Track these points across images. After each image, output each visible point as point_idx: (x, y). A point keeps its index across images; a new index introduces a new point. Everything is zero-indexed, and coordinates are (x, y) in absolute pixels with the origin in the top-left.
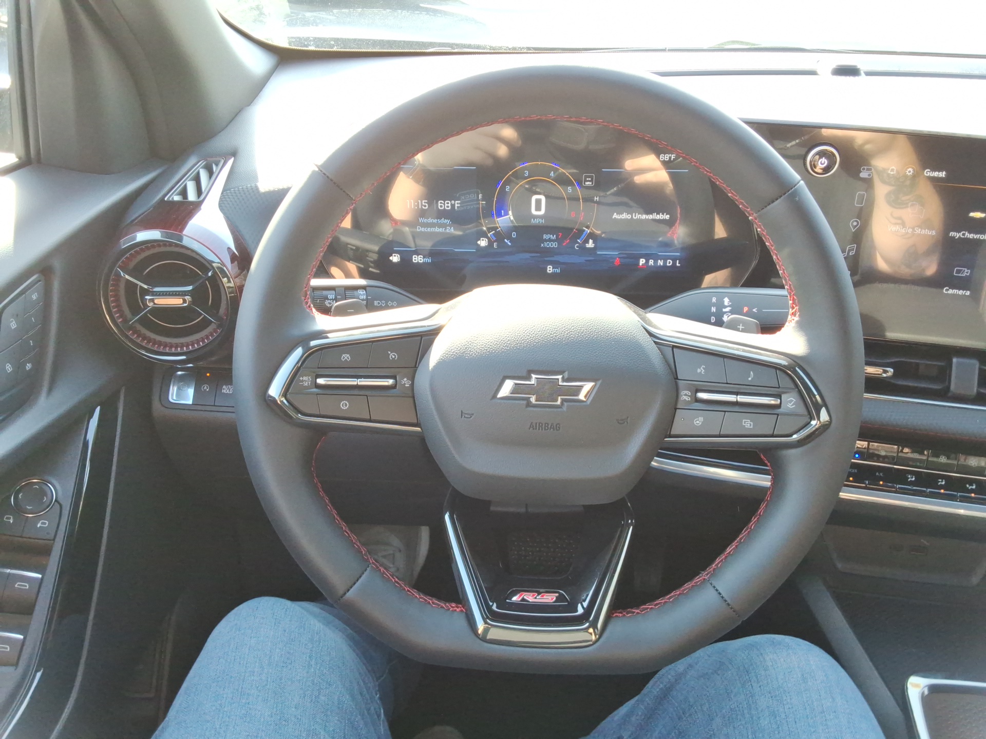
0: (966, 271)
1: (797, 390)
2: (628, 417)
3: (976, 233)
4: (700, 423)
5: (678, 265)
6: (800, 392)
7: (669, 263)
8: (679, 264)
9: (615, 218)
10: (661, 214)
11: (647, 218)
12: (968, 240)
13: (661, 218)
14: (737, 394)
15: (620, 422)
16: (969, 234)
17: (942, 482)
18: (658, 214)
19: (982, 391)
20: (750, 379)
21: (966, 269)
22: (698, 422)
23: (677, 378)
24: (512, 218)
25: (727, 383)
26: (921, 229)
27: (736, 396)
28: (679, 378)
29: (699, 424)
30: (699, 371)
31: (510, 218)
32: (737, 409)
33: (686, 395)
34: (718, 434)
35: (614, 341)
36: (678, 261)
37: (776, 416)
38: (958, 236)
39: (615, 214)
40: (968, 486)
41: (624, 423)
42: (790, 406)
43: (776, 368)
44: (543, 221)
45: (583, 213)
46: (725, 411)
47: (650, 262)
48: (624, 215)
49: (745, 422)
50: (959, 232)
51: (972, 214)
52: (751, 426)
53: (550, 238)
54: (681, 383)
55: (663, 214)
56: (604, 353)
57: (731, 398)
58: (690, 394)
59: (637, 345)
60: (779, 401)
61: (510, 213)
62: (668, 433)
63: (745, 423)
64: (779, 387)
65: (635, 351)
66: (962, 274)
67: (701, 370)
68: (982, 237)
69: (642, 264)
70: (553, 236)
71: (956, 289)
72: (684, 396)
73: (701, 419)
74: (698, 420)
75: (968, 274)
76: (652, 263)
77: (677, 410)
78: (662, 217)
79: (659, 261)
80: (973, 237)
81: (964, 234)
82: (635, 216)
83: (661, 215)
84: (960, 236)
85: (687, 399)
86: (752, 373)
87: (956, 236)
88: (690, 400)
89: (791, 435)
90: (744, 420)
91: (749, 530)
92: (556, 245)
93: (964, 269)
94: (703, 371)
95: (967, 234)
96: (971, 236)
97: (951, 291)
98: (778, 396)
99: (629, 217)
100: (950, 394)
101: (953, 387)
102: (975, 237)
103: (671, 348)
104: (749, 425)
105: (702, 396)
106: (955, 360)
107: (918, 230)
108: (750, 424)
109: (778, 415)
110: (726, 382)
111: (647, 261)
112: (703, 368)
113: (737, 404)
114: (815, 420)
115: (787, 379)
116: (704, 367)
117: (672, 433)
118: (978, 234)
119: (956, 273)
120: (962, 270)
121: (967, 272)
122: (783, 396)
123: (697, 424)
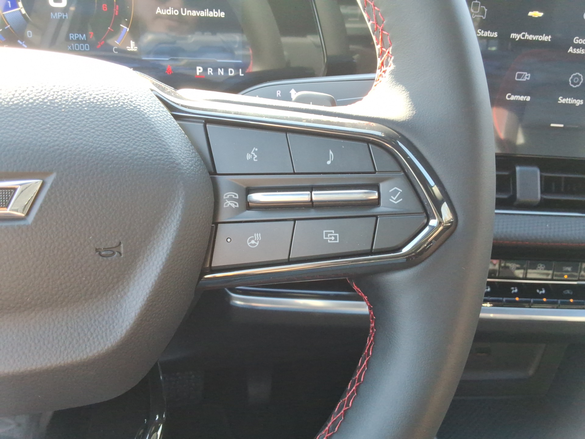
0: (526, 75)
1: (403, 173)
2: (120, 243)
3: (535, 34)
4: (257, 244)
5: (241, 75)
6: (407, 176)
7: (231, 72)
8: (242, 73)
9: (159, 13)
10: (214, 10)
11: (198, 15)
12: (527, 41)
13: (215, 16)
14: (311, 189)
15: (103, 253)
16: (528, 35)
17: (515, 289)
18: (211, 10)
19: (545, 197)
20: (329, 162)
21: (526, 73)
22: (253, 242)
23: (215, 173)
24: (24, 12)
25: (294, 173)
26: (484, 31)
27: (309, 192)
28: (218, 172)
29: (255, 244)
30: (249, 157)
31: (20, 11)
32: (313, 214)
33: (231, 199)
34: (287, 257)
35: (88, 106)
36: (240, 70)
37: (374, 218)
38: (518, 38)
39: (159, 8)
40: (538, 291)
41: (114, 253)
42: (394, 200)
43: (368, 142)
44: (67, 16)
45: (117, 6)
46: (295, 220)
47: (209, 72)
48: (170, 10)
49: (327, 234)
50: (519, 33)
51: (531, 14)
52: (336, 239)
53: (78, 39)
54: (222, 180)
55: (217, 11)
56: (64, 124)
57: (302, 197)
58: (237, 197)
59: (136, 114)
60: (377, 194)
61: (20, 4)
62: (208, 266)
63: (326, 236)
64: (374, 173)
65: (130, 122)
66: (523, 78)
67: (252, 156)
68: (541, 38)
69: (200, 73)
70: (82, 36)
71: (518, 95)
72: (228, 202)
73: (258, 236)
74: (253, 239)
75: (528, 79)
76: (211, 72)
77: (219, 225)
78: (216, 14)
79: (219, 70)
80: (533, 38)
81: (524, 36)
82: (184, 12)
83: (215, 12)
84: (520, 38)
85: (233, 206)
86: (331, 152)
87: (517, 38)
88: (238, 206)
89: (399, 249)
90: (324, 231)
91: (344, 409)
92: (87, 48)
93: (524, 73)
94: (256, 156)
95: (526, 35)
96: (530, 37)
97: (513, 98)
98: (375, 187)
99: (176, 12)
100: (515, 203)
101: (518, 195)
102: (534, 39)
103: (202, 125)
104: (333, 238)
105: (257, 197)
106: (518, 169)
107: (481, 31)
108: (335, 237)
109: (376, 216)
110: (292, 172)
111: (205, 70)
112: (255, 152)
113: (312, 205)
114: (435, 218)
115: (387, 157)
116: (256, 150)
117: (213, 265)
118: (537, 35)
119: (517, 78)
120: (523, 74)
121: (528, 77)
122: (382, 186)
123: (251, 244)
